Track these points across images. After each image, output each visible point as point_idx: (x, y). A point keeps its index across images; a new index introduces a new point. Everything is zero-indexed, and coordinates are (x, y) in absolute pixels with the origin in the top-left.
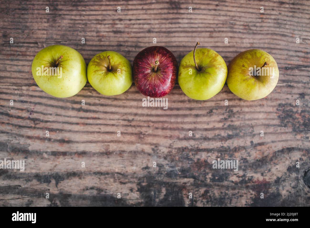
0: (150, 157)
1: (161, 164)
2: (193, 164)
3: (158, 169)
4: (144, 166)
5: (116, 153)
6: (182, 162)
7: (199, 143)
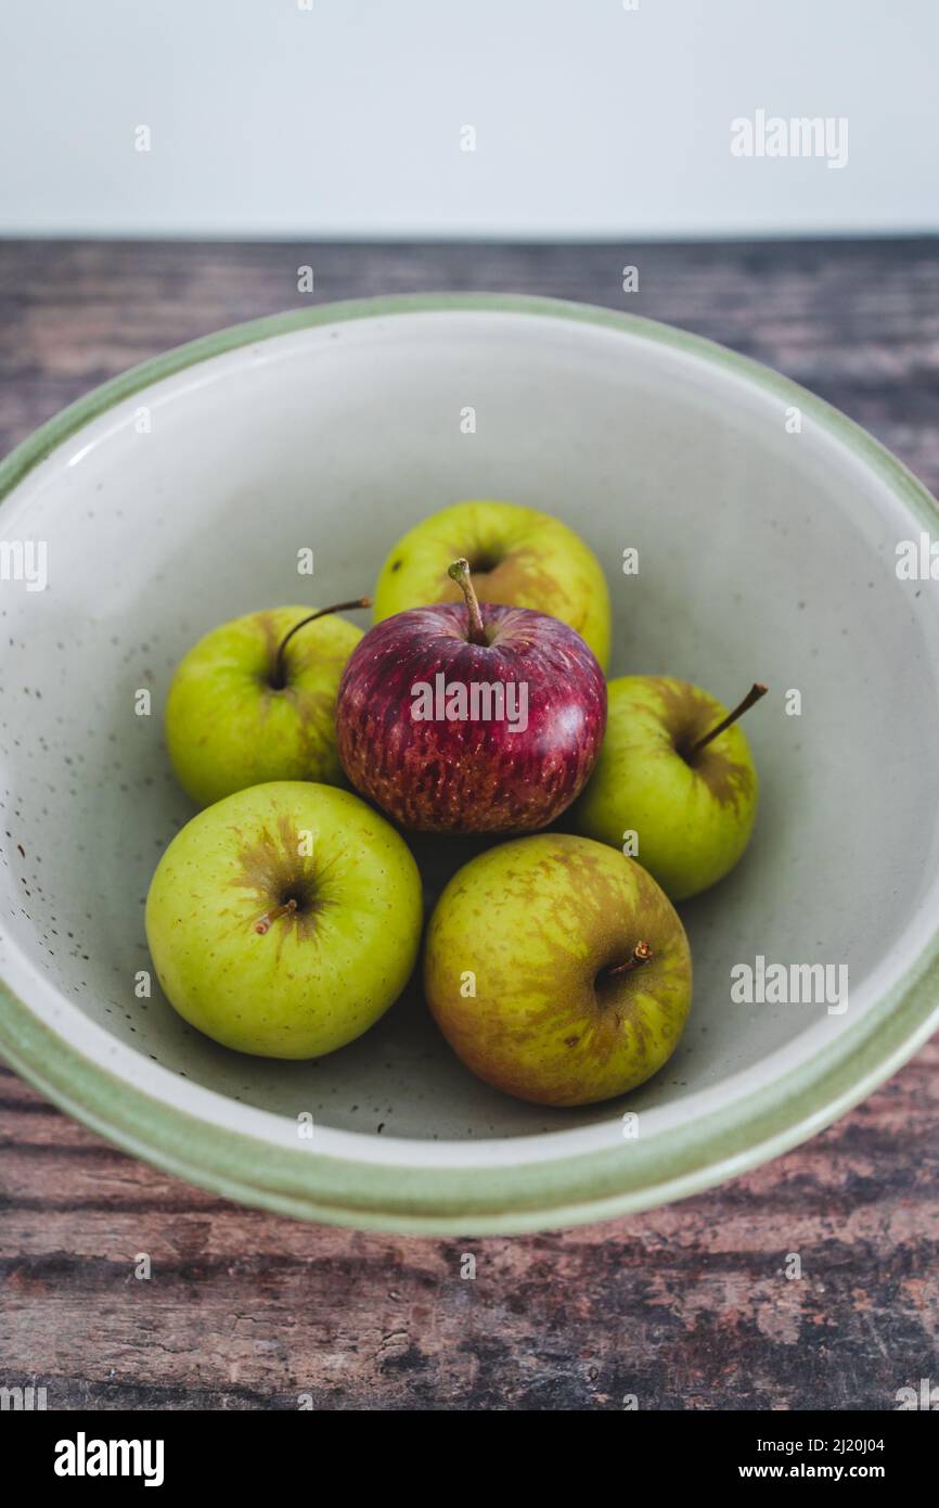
0: (428, 1299)
1: (495, 1340)
2: (678, 1342)
3: (473, 1366)
4: (396, 1347)
5: (240, 1272)
6: (610, 1327)
7: (700, 1224)
